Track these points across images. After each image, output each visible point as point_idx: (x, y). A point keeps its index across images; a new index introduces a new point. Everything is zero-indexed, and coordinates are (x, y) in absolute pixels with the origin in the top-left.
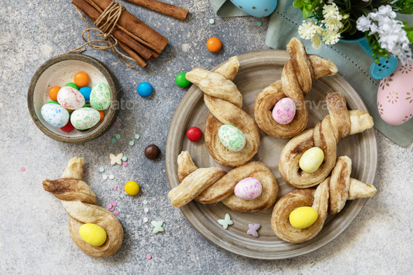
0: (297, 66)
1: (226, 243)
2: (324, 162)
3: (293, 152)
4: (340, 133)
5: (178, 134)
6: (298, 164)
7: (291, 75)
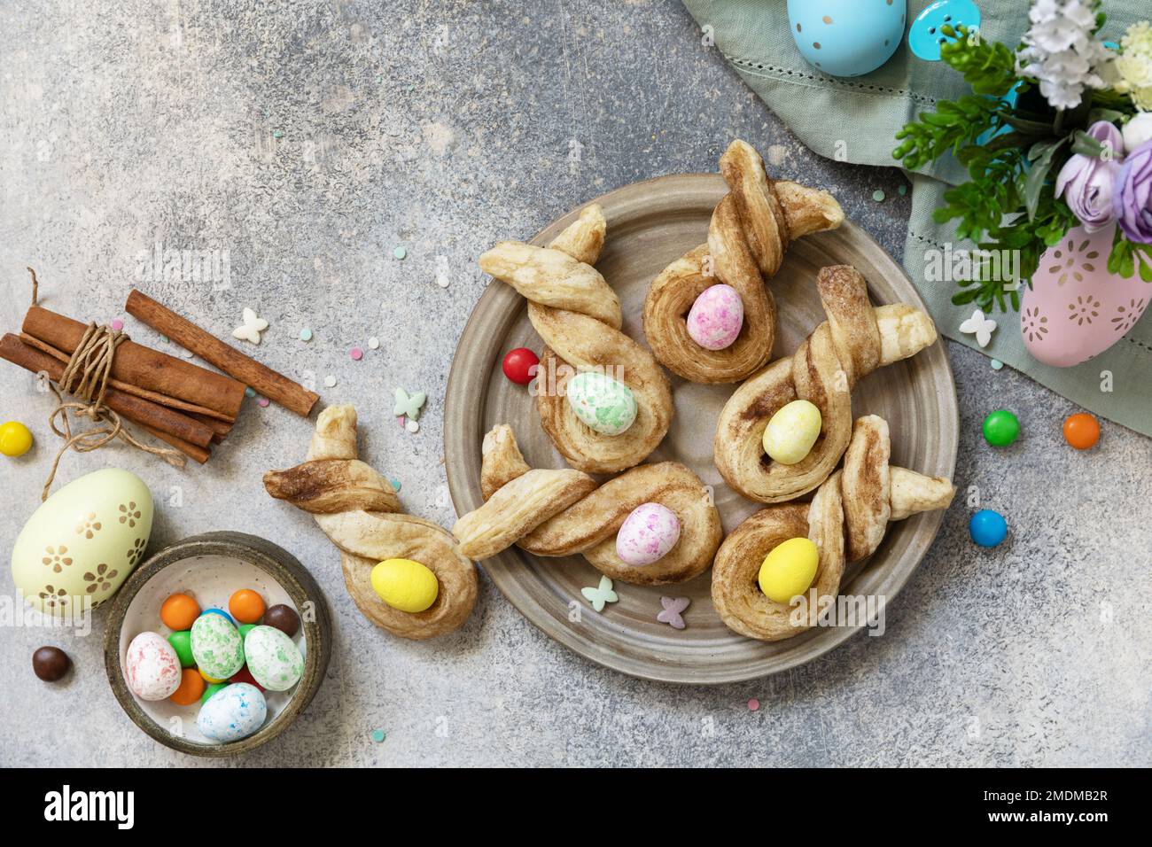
0: (745, 207)
1: (603, 650)
2: (822, 436)
3: (745, 416)
4: (857, 361)
5: (471, 391)
6: (761, 445)
7: (732, 231)
